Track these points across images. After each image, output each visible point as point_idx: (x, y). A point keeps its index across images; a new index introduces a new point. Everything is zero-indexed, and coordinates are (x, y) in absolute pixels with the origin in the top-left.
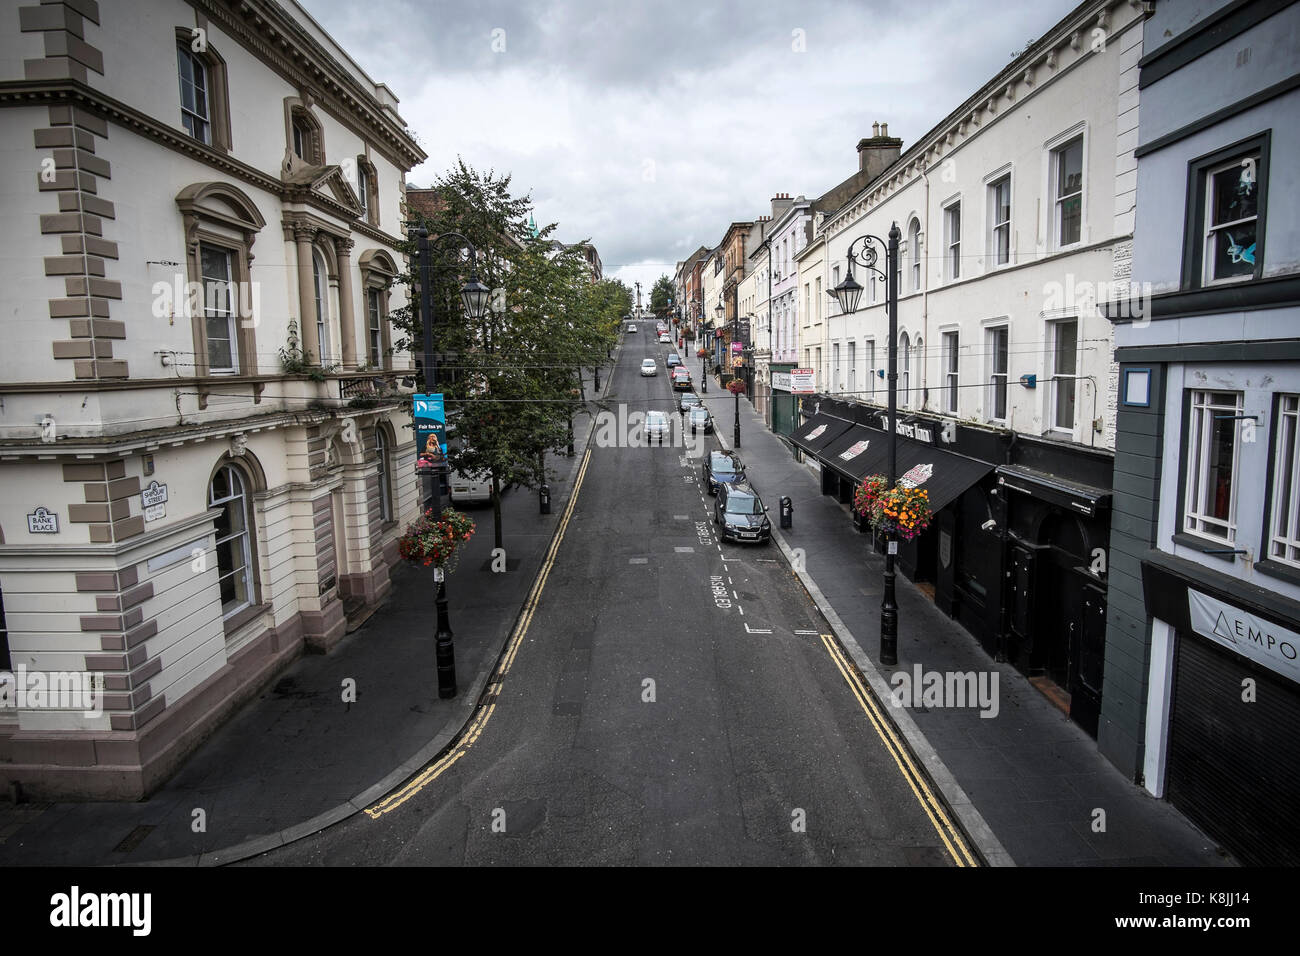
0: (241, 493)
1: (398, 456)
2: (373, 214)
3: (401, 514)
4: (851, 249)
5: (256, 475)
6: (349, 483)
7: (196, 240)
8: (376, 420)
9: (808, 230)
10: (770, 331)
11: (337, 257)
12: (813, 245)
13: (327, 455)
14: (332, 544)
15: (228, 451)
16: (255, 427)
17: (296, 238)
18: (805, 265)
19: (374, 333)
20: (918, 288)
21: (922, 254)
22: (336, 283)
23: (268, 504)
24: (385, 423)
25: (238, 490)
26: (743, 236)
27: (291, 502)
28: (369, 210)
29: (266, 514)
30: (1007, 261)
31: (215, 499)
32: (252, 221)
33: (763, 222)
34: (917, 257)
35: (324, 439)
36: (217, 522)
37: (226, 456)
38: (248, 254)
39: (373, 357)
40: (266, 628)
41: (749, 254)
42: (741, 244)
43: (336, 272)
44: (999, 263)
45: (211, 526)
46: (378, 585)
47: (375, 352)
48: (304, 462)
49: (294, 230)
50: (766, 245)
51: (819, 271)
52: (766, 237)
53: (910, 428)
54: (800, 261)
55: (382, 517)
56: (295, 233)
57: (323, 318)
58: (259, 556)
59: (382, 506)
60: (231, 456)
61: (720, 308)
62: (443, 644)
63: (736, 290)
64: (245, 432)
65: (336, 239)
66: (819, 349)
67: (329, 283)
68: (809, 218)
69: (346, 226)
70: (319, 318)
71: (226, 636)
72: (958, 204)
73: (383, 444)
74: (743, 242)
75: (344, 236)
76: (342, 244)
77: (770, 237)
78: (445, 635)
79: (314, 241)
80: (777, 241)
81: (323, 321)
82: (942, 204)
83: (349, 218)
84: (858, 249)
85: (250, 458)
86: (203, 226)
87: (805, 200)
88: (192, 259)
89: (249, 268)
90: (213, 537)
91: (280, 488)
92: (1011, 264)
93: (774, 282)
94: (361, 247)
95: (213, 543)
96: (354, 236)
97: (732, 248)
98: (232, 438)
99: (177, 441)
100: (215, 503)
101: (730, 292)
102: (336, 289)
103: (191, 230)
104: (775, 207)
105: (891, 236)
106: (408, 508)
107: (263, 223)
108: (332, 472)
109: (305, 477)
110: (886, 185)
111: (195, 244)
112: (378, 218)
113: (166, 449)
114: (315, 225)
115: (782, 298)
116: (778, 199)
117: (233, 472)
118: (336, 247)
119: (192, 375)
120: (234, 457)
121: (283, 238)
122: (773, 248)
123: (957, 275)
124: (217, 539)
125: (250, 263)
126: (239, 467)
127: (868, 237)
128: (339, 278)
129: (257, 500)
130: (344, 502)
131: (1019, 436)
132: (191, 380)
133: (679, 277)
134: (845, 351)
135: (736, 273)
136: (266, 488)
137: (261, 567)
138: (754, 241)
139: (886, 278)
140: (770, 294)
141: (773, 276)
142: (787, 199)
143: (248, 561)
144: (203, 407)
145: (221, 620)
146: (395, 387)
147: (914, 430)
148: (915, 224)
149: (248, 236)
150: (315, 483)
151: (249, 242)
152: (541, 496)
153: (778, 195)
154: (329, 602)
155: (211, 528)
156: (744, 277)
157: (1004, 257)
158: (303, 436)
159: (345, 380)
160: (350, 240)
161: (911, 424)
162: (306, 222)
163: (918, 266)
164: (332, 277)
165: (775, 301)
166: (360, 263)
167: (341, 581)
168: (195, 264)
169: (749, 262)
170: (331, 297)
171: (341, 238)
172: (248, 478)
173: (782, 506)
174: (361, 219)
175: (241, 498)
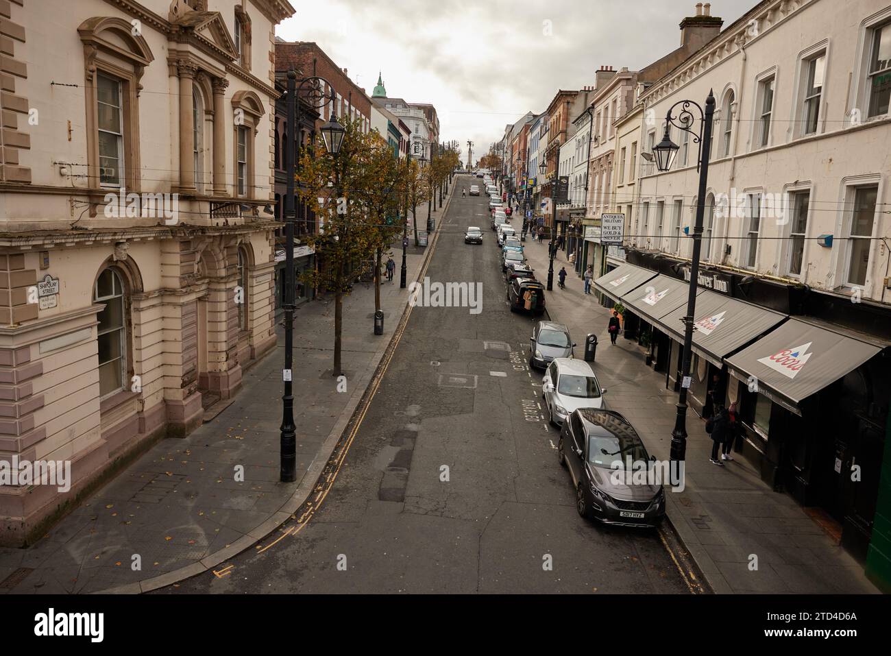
0: (121, 293)
1: (255, 274)
2: (245, 60)
3: (255, 325)
4: (670, 112)
5: (134, 280)
6: (212, 293)
7: (94, 67)
8: (239, 241)
9: (628, 99)
10: (586, 189)
11: (214, 94)
12: (632, 112)
13: (196, 267)
14: (196, 345)
15: (112, 255)
16: (137, 237)
17: (179, 74)
18: (624, 130)
19: (241, 165)
20: (727, 154)
21: (734, 123)
22: (211, 117)
23: (143, 305)
24: (246, 244)
25: (118, 291)
26: (568, 103)
27: (163, 304)
28: (243, 56)
29: (141, 313)
30: (815, 130)
31: (99, 297)
32: (142, 55)
33: (587, 92)
34: (729, 126)
35: (194, 253)
36: (100, 316)
37: (110, 260)
38: (138, 84)
39: (239, 185)
40: (135, 412)
41: (573, 119)
42: (565, 110)
43: (211, 108)
44: (807, 133)
45: (95, 319)
46: (232, 384)
47: (241, 182)
48: (177, 271)
49: (177, 67)
50: (589, 111)
51: (636, 136)
52: (589, 105)
53: (709, 279)
54: (619, 127)
55: (240, 326)
56: (178, 70)
57: (198, 148)
58: (134, 348)
59: (239, 317)
60: (115, 260)
61: (543, 165)
62: (287, 436)
63: (559, 150)
64: (128, 240)
65: (214, 79)
66: (631, 206)
67: (205, 117)
68: (630, 88)
69: (223, 68)
70: (195, 148)
71: (102, 415)
72: (772, 78)
73: (243, 263)
74: (568, 109)
75: (220, 76)
76: (218, 84)
77: (593, 105)
78: (289, 428)
79: (195, 79)
80: (600, 108)
81: (198, 150)
82: (757, 77)
83: (226, 60)
84: (676, 112)
85: (130, 264)
86: (100, 56)
87: (628, 72)
88: (89, 85)
89: (138, 97)
90: (95, 329)
91: (154, 292)
92: (819, 133)
93: (593, 145)
94: (234, 87)
95: (94, 333)
96: (229, 77)
97: (557, 114)
98: (117, 244)
99: (70, 242)
100: (98, 299)
101: (553, 154)
102: (211, 123)
103: (89, 58)
104: (599, 78)
105: (708, 102)
106: (261, 321)
107: (152, 58)
108: (199, 283)
109: (175, 284)
110: (705, 59)
111: (93, 71)
112: (250, 64)
113: (60, 247)
114: (196, 63)
115: (600, 159)
116: (602, 71)
117: (115, 275)
118: (213, 86)
119: (85, 187)
120: (117, 261)
121: (167, 74)
122: (595, 115)
123: (765, 143)
124: (98, 330)
125: (138, 92)
126: (121, 270)
127: (687, 102)
128: (213, 114)
129: (135, 300)
130: (207, 310)
131: (812, 290)
132: (83, 191)
133: (508, 138)
134: (653, 210)
135: (560, 136)
136: (143, 291)
137: (135, 359)
138: (577, 109)
139: (700, 140)
140: (589, 156)
141: (593, 140)
142: (611, 71)
143: (124, 352)
144: (93, 215)
145: (98, 401)
146: (256, 213)
147: (713, 282)
148: (730, 95)
149: (138, 68)
150: (184, 290)
151: (139, 74)
152: (376, 319)
153: (602, 67)
154: (190, 393)
155: (94, 320)
156: (566, 140)
157: (811, 127)
158: (177, 248)
159: (215, 203)
160: (225, 80)
161: (711, 275)
162: (189, 61)
163: (729, 134)
164: (208, 112)
165: (593, 162)
166: (232, 102)
167: (201, 377)
168: (92, 87)
169: (572, 127)
170: (206, 129)
171: (218, 78)
172: (128, 281)
173: (588, 342)
174: (235, 62)
175: (121, 297)
